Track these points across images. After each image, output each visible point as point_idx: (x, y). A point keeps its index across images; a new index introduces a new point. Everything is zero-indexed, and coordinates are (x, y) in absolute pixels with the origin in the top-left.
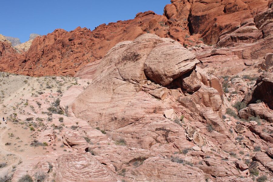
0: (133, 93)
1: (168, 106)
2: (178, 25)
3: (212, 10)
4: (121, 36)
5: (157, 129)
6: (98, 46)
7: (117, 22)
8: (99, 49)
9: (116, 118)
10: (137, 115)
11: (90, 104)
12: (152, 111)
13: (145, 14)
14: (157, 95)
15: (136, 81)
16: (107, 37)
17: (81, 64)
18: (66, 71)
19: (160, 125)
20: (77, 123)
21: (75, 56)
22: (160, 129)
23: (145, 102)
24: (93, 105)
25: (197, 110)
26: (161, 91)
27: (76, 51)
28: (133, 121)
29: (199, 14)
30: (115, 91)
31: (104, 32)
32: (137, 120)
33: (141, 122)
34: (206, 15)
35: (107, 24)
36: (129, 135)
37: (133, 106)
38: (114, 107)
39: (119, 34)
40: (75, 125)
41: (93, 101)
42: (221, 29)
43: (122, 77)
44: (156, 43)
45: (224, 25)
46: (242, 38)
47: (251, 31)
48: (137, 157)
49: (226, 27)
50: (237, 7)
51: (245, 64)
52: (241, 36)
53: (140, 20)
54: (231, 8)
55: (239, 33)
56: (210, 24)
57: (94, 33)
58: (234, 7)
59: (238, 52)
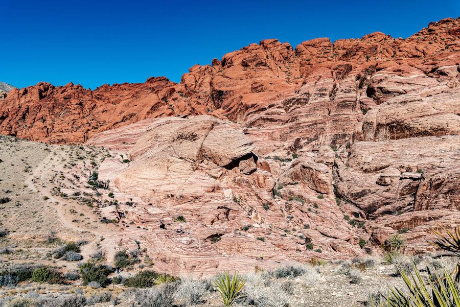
0: (190, 171)
1: (226, 186)
2: (199, 97)
3: (237, 87)
4: (130, 100)
5: (219, 208)
6: (101, 109)
7: (124, 84)
8: (103, 112)
9: (172, 196)
10: (196, 193)
11: (140, 180)
12: (211, 190)
13: (158, 80)
14: (215, 175)
15: (193, 160)
16: (112, 100)
17: (80, 127)
18: (60, 134)
19: (223, 204)
20: (131, 199)
21: (72, 117)
22: (222, 208)
23: (204, 181)
24: (143, 180)
25: (252, 190)
26: (219, 171)
27: (74, 112)
28: (192, 198)
29: (223, 89)
30: (169, 168)
31: (107, 95)
32: (197, 198)
33: (201, 200)
34: (230, 91)
35: (111, 85)
36: (188, 212)
37: (191, 184)
38: (169, 184)
39: (127, 97)
40: (130, 201)
41: (143, 176)
42: (247, 108)
43: (178, 155)
44: (213, 125)
45: (250, 104)
46: (272, 120)
47: (279, 114)
48: (214, 233)
49: (253, 106)
50: (263, 87)
51: (274, 145)
52: (271, 118)
53: (153, 85)
54: (257, 87)
55: (267, 114)
56: (235, 101)
57: (95, 94)
58: (260, 86)
59: (269, 133)
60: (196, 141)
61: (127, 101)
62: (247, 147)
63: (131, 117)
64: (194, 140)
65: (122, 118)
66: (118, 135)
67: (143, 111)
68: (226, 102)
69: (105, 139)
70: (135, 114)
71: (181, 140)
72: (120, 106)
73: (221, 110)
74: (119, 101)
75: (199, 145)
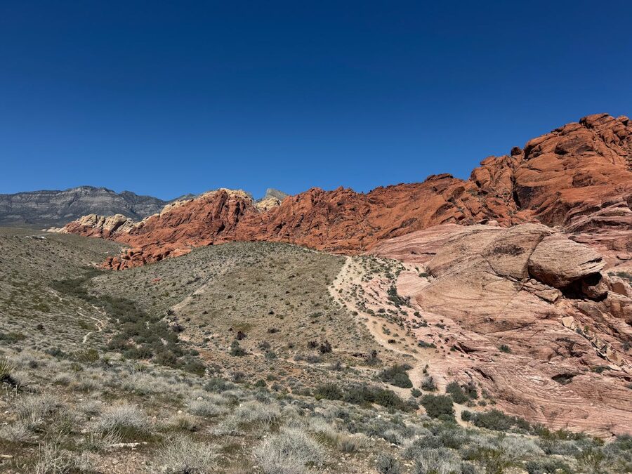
0: (513, 292)
1: (563, 312)
2: (497, 196)
3: (551, 181)
4: (407, 203)
5: (558, 340)
6: (375, 214)
7: (399, 185)
8: (377, 217)
9: (491, 320)
10: (525, 320)
11: (448, 299)
12: (545, 316)
13: (440, 177)
14: (549, 298)
15: (517, 278)
16: (387, 203)
17: (354, 234)
18: (335, 241)
19: (562, 335)
20: (442, 321)
21: (346, 224)
22: (562, 340)
23: (533, 304)
24: (452, 300)
26: (554, 293)
27: (348, 217)
28: (519, 325)
29: (531, 184)
30: (485, 287)
31: (382, 197)
32: (525, 325)
33: (531, 328)
34: (542, 186)
35: (385, 187)
36: (513, 341)
37: (517, 308)
38: (487, 306)
39: (403, 200)
40: (440, 323)
41: (452, 295)
42: (568, 207)
43: (496, 272)
44: (542, 236)
45: (573, 201)
46: (610, 224)
47: (623, 214)
48: (562, 373)
49: (577, 204)
50: (592, 180)
51: (618, 257)
52: (609, 220)
53: (433, 184)
54: (582, 180)
55: (602, 215)
56: (549, 199)
57: (369, 197)
58: (586, 179)
59: (607, 241)
60: (520, 256)
61: (404, 204)
62: (595, 264)
63: (411, 222)
64: (518, 254)
65: (400, 224)
66: (405, 244)
67: (426, 216)
68: (535, 201)
69: (389, 249)
70: (416, 219)
71: (499, 254)
72: (396, 211)
73: (529, 211)
74: (394, 205)
75: (525, 261)
